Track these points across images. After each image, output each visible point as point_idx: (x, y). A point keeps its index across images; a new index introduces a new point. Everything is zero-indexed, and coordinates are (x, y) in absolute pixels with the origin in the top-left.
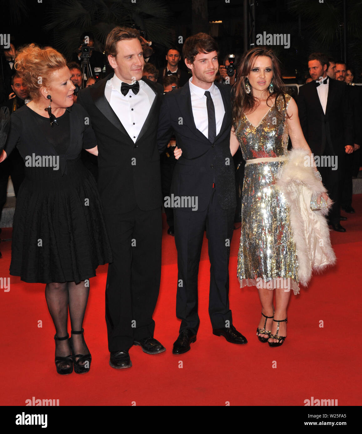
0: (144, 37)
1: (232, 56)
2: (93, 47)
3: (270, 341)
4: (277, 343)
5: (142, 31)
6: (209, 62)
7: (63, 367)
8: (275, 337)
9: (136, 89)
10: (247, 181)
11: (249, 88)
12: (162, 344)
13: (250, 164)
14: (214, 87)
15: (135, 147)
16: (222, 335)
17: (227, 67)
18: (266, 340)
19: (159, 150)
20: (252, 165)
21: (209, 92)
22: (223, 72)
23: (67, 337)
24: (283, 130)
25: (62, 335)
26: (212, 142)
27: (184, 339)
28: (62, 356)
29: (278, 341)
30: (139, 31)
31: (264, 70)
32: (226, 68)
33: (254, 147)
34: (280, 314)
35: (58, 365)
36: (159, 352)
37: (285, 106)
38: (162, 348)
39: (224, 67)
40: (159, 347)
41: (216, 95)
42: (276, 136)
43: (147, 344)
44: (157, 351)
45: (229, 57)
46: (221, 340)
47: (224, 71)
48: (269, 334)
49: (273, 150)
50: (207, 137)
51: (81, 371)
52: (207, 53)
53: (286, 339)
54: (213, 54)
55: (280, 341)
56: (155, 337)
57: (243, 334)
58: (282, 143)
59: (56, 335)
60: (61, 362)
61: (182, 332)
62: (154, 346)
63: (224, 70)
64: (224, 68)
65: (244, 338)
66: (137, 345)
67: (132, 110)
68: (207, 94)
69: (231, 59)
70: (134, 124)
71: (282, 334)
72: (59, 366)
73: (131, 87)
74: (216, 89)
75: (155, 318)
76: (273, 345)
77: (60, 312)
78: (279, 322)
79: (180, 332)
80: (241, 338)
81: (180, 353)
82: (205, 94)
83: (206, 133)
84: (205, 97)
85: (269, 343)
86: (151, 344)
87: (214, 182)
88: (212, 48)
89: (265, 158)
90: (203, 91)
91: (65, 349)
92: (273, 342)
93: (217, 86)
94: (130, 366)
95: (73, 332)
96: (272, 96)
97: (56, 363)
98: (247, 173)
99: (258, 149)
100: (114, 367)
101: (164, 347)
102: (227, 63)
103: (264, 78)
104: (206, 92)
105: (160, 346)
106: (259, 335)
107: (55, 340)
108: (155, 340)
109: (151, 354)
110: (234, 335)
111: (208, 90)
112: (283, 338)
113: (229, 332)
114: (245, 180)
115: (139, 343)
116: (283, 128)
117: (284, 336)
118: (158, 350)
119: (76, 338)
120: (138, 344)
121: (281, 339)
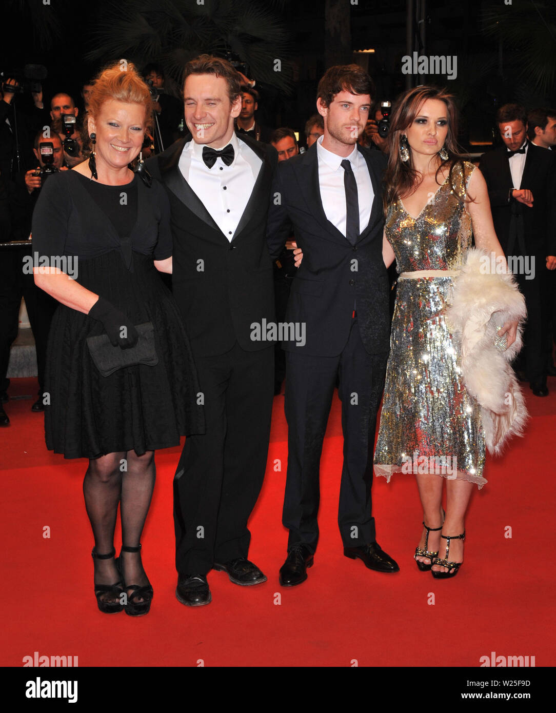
0: (244, 74)
1: (386, 104)
2: (163, 89)
3: (435, 568)
4: (445, 572)
5: (242, 64)
6: (354, 109)
7: (110, 602)
8: (442, 564)
9: (228, 156)
10: (401, 306)
11: (406, 152)
12: (261, 569)
13: (405, 279)
14: (357, 153)
15: (232, 249)
16: (358, 557)
17: (379, 123)
18: (427, 568)
19: (271, 255)
20: (408, 281)
21: (348, 161)
22: (372, 130)
23: (112, 554)
24: (458, 224)
25: (105, 550)
26: (353, 243)
27: (297, 561)
28: (106, 583)
29: (447, 570)
30: (236, 64)
31: (436, 123)
32: (376, 124)
33: (413, 251)
34: (453, 527)
35: (102, 598)
36: (257, 582)
37: (465, 184)
38: (261, 576)
39: (374, 121)
40: (256, 575)
41: (360, 167)
42: (447, 234)
43: (237, 569)
44: (253, 580)
45: (382, 106)
46: (358, 566)
47: (374, 129)
48: (432, 557)
49: (442, 258)
50: (344, 234)
51: (136, 611)
52: (355, 94)
53: (461, 567)
54: (364, 99)
55: (450, 569)
56: (250, 559)
57: (393, 557)
58: (459, 246)
59: (95, 550)
60: (106, 594)
61: (293, 550)
62: (248, 573)
63: (374, 126)
64: (372, 124)
65: (394, 563)
66: (221, 571)
67: (225, 188)
68: (346, 165)
69: (386, 108)
70: (228, 211)
71: (455, 557)
72: (103, 600)
73: (219, 154)
74: (360, 158)
75: (252, 527)
76: (439, 576)
77: (105, 516)
78: (449, 539)
79: (288, 551)
80: (389, 563)
81: (293, 585)
82: (342, 165)
83: (342, 228)
84: (343, 170)
85: (433, 573)
86: (244, 569)
87: (355, 309)
88: (364, 89)
89: (430, 271)
90: (339, 160)
91: (109, 574)
92: (438, 571)
93: (362, 154)
94: (208, 602)
95: (125, 549)
96: (445, 166)
97: (98, 596)
98: (400, 293)
99: (419, 255)
100: (182, 601)
101: (265, 574)
102: (379, 116)
103: (434, 136)
104: (343, 160)
105: (258, 573)
106: (417, 558)
107: (93, 558)
108: (251, 563)
109: (244, 586)
110: (379, 557)
111: (347, 158)
112: (457, 566)
113: (370, 552)
114: (397, 304)
115: (224, 568)
116: (460, 221)
117: (457, 562)
118: (255, 579)
119: (130, 557)
120: (222, 569)
121: (453, 567)
